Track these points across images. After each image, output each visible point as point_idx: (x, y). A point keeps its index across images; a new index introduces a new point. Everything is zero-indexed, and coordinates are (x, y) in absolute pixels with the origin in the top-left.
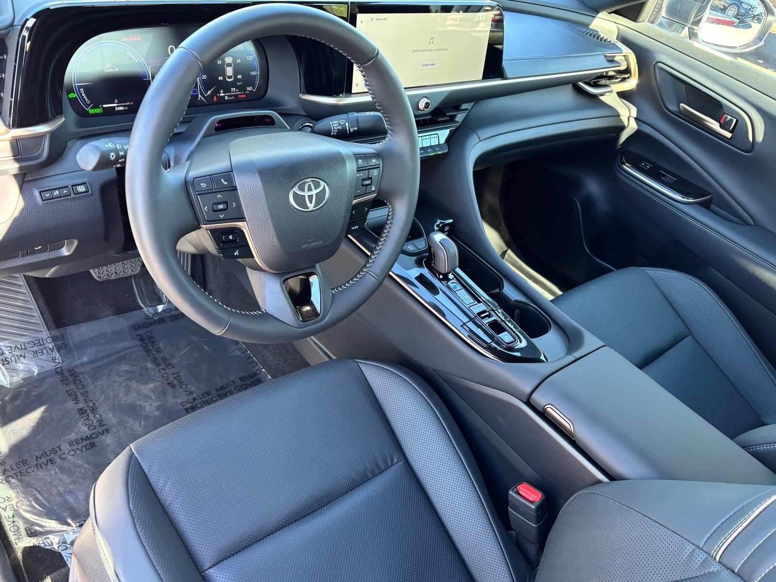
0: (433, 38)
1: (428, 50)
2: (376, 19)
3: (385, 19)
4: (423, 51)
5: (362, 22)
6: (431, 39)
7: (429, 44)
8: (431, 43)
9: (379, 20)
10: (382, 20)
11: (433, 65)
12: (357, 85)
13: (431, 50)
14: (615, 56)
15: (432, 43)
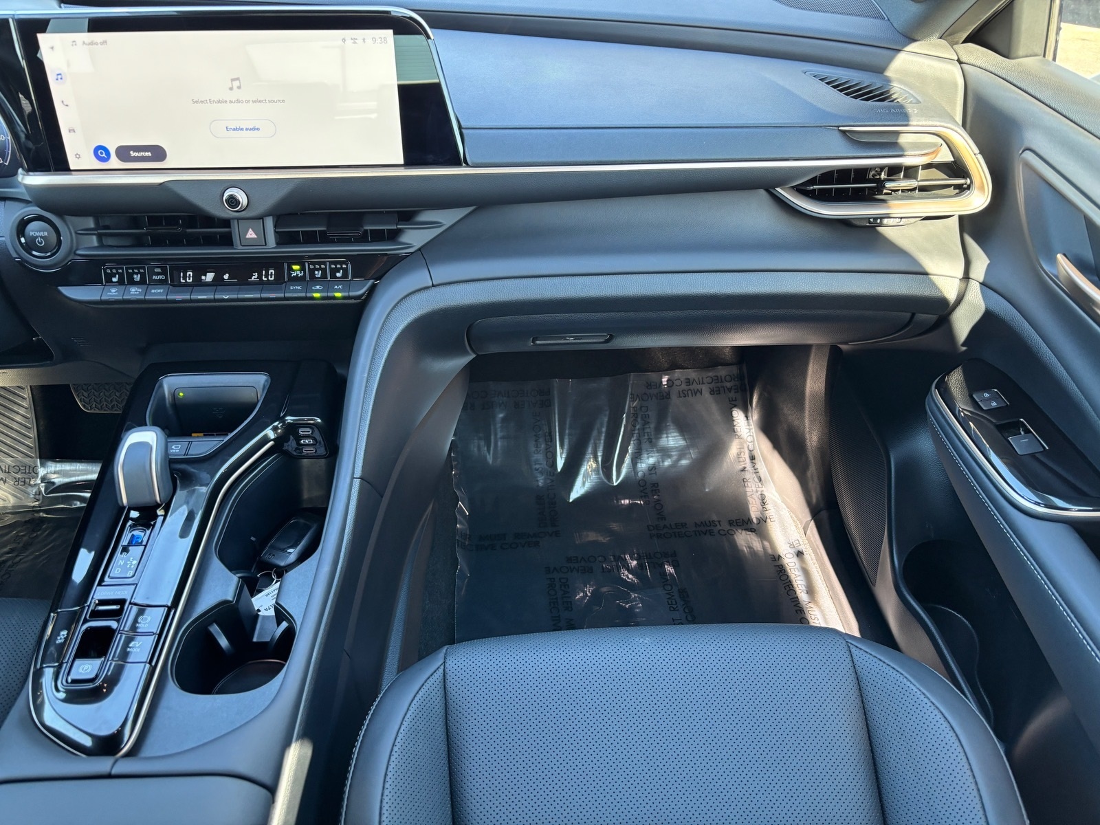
0: (238, 79)
1: (231, 102)
2: (84, 43)
3: (104, 42)
4: (219, 102)
5: (52, 48)
6: (233, 80)
7: (231, 89)
8: (235, 87)
9: (91, 43)
10: (97, 44)
11: (254, 129)
12: (78, 156)
13: (238, 101)
14: (898, 133)
15: (239, 87)
